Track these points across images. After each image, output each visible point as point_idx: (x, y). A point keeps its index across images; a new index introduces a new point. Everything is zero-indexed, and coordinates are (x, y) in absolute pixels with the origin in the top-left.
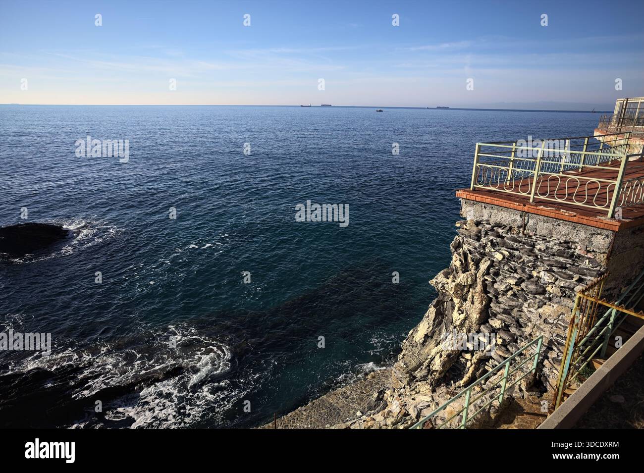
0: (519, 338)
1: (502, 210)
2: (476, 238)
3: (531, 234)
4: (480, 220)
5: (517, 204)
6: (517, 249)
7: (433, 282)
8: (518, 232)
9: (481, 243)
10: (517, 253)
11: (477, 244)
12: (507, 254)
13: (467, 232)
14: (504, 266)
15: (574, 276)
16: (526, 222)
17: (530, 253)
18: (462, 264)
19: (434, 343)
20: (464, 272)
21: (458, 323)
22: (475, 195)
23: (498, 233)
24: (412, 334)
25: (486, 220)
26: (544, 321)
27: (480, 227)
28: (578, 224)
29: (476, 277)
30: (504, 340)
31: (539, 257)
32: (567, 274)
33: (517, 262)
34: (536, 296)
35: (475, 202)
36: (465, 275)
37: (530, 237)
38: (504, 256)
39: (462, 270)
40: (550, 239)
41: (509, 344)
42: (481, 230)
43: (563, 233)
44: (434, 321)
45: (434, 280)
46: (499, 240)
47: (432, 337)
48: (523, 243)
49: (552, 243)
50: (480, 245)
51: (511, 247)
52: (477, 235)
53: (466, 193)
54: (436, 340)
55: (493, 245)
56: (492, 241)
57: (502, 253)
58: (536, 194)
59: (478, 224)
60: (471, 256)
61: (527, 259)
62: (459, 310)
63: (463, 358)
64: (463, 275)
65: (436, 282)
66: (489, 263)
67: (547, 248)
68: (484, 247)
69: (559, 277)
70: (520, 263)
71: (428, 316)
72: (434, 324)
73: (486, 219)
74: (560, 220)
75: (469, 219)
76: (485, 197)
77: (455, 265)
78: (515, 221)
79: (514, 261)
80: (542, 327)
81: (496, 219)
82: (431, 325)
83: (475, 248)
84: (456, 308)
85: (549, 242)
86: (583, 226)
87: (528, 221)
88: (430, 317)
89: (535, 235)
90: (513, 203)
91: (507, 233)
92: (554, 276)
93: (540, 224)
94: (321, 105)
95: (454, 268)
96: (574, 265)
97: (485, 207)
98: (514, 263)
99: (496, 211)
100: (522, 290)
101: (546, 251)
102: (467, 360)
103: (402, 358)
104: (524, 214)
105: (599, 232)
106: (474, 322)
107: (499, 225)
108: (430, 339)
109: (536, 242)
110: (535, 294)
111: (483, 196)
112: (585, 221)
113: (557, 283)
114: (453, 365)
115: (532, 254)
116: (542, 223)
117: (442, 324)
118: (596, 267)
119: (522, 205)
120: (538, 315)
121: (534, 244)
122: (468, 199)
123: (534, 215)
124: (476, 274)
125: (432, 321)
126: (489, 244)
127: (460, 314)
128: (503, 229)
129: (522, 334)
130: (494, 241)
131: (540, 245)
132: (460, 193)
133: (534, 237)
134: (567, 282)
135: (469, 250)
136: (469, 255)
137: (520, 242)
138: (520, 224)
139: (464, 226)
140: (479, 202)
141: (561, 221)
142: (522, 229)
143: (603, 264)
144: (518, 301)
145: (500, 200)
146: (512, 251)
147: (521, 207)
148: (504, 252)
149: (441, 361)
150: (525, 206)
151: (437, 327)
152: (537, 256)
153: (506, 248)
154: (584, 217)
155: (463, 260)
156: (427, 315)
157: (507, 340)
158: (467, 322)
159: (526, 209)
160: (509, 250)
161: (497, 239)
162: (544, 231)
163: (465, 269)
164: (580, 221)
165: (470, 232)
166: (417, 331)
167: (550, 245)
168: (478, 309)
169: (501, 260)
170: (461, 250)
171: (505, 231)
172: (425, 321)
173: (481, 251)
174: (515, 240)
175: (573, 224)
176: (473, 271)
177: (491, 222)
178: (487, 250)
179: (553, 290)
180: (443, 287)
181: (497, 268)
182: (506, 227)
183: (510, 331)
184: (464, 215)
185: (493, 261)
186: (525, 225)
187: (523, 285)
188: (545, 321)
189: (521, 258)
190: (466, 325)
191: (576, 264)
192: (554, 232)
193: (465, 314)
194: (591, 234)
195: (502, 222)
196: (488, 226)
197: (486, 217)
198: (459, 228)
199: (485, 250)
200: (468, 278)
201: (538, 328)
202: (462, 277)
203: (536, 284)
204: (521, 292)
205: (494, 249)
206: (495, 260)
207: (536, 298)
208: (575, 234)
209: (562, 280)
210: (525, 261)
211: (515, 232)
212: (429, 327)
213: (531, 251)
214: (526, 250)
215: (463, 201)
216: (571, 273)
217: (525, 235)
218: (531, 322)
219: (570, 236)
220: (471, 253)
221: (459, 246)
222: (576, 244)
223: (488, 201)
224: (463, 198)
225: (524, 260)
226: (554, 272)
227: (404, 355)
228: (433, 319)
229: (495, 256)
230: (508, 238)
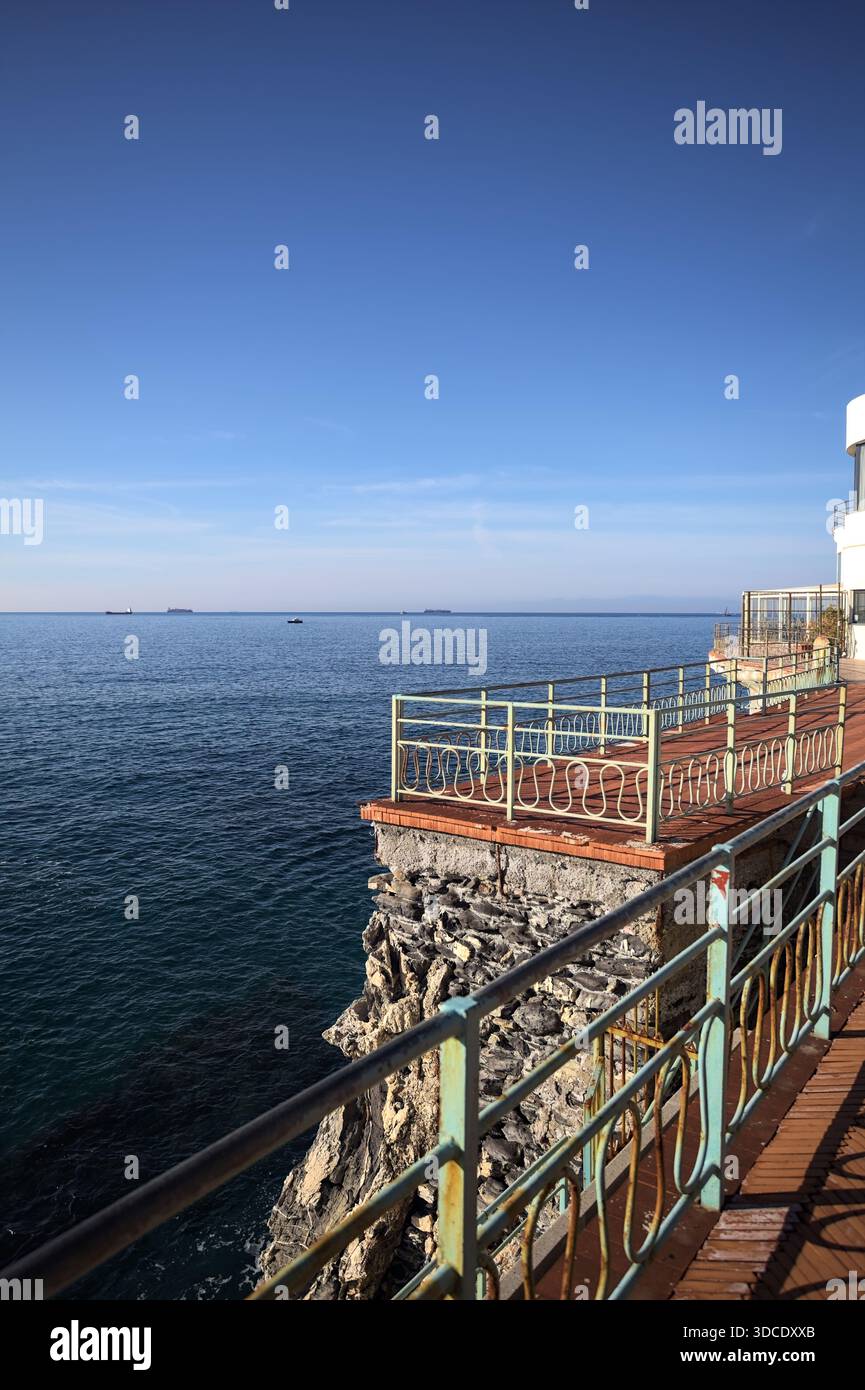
0: (526, 1151)
1: (454, 842)
2: (412, 912)
3: (516, 893)
4: (416, 869)
5: (480, 826)
6: (496, 931)
7: (329, 1034)
8: (493, 889)
9: (424, 923)
10: (497, 940)
11: (416, 928)
12: (476, 944)
13: (394, 901)
14: (474, 974)
15: (610, 980)
16: (503, 865)
17: (522, 938)
18: (387, 980)
19: (344, 1202)
20: (393, 1000)
21: (394, 1136)
22: (398, 812)
23: (455, 895)
24: (291, 1185)
25: (430, 869)
26: (567, 1099)
27: (419, 887)
28: (596, 862)
29: (422, 1010)
30: (496, 1164)
31: (540, 944)
32: (595, 979)
33: (497, 961)
34: (546, 1038)
35: (402, 829)
36: (395, 1007)
37: (516, 899)
38: (472, 951)
39: (388, 995)
40: (555, 901)
41: (508, 1171)
42: (421, 892)
43: (574, 884)
44: (342, 1138)
45: (333, 1029)
46: (459, 913)
47: (340, 1186)
48: (508, 916)
49: (558, 910)
50: (423, 928)
51: (485, 928)
52: (413, 906)
53: (381, 809)
54: (351, 1191)
55: (449, 925)
56: (444, 917)
57: (468, 944)
58: (515, 801)
59: (414, 878)
60: (407, 958)
61: (519, 952)
62: (396, 1099)
63: (416, 1230)
64: (392, 1006)
65: (337, 1033)
66: (444, 969)
67: (551, 921)
68: (431, 932)
69: (582, 987)
70: (506, 962)
71: (328, 1128)
72: (343, 1147)
73: (427, 865)
74: (565, 855)
75: (393, 869)
76: (418, 815)
77: (373, 985)
78: (483, 865)
79: (493, 960)
80: (564, 1115)
81: (447, 863)
82: (335, 1151)
83: (414, 938)
84: (390, 1096)
85: (553, 907)
86: (606, 864)
87: (507, 864)
88: (332, 1129)
89: (525, 893)
90: (471, 824)
91: (472, 895)
92: (571, 985)
93: (531, 868)
94: (166, 610)
95: (373, 991)
96: (604, 954)
97: (422, 839)
98: (493, 964)
99: (443, 845)
100: (517, 1027)
101: (550, 928)
102: (424, 1236)
103: (270, 1262)
104: (497, 848)
105: (635, 876)
106: (427, 1127)
107: (456, 879)
108: (335, 1190)
109: (530, 909)
110: (543, 1035)
111: (414, 814)
112: (606, 855)
113: (578, 1002)
114: (395, 1258)
115: (526, 939)
116: (534, 864)
117: (363, 1144)
118: (643, 955)
119: (490, 827)
120: (554, 1086)
121: (526, 914)
122: (386, 823)
123: (516, 849)
124: (420, 1002)
125: (337, 1140)
126: (440, 923)
127: (396, 1110)
128: (465, 885)
129: (529, 1141)
130: (450, 916)
131: (538, 918)
132: (370, 811)
133: (523, 899)
134: (596, 997)
135: (403, 944)
136: (404, 957)
137: (501, 913)
138: (492, 873)
139: (387, 885)
140: (409, 828)
141: (567, 858)
142: (498, 883)
143: (653, 945)
144: (512, 1057)
145: (448, 820)
146: (487, 936)
147: (488, 834)
148: (470, 939)
149: (362, 1250)
150: (494, 829)
151: (350, 1153)
152: (534, 943)
153: (475, 929)
154: (602, 846)
155: (389, 970)
156: (324, 1126)
157: (504, 1163)
158: (414, 1128)
159: (497, 836)
160: (482, 935)
161: (456, 911)
162: (539, 882)
163: (397, 993)
164: (598, 854)
165: (400, 899)
166: (304, 1174)
167: (556, 913)
168: (433, 1090)
169: (465, 960)
170: (384, 946)
171: (468, 890)
172: (320, 1143)
173: (427, 943)
174: (491, 910)
175: (588, 862)
176: (414, 996)
177: (439, 872)
178: (436, 939)
179: (574, 1019)
180: (352, 1043)
181: (461, 980)
182: (469, 880)
183: (503, 1136)
184: (384, 862)
185: (453, 966)
186: (503, 873)
187: (517, 1015)
188: (570, 1100)
189: (505, 950)
190: (412, 1138)
191: (609, 952)
192: (557, 884)
193: (406, 1108)
194: (622, 881)
195: (458, 871)
196: (434, 882)
197: (426, 863)
198: (377, 892)
199: (433, 940)
200: (404, 1013)
201: (558, 1118)
202: (389, 1014)
203: (541, 1010)
204: (515, 1034)
205: (450, 935)
206: (456, 961)
207: (545, 1043)
208: (595, 883)
209: (588, 994)
210: (516, 957)
211: (486, 891)
212: (331, 1159)
213: (523, 931)
214: (512, 930)
215: (378, 828)
216: (602, 974)
217: (507, 896)
218: (542, 1106)
219: (587, 889)
220: (406, 951)
221: (381, 934)
222: (602, 907)
223: (424, 824)
224: (377, 822)
225: (512, 956)
226: (571, 975)
227: (275, 1251)
228: (338, 1133)
229: (455, 952)
230: (478, 908)
